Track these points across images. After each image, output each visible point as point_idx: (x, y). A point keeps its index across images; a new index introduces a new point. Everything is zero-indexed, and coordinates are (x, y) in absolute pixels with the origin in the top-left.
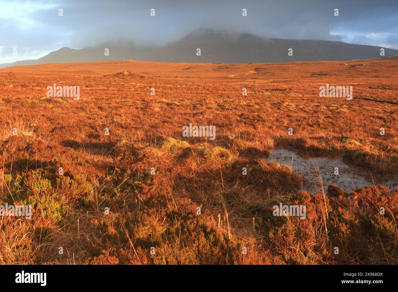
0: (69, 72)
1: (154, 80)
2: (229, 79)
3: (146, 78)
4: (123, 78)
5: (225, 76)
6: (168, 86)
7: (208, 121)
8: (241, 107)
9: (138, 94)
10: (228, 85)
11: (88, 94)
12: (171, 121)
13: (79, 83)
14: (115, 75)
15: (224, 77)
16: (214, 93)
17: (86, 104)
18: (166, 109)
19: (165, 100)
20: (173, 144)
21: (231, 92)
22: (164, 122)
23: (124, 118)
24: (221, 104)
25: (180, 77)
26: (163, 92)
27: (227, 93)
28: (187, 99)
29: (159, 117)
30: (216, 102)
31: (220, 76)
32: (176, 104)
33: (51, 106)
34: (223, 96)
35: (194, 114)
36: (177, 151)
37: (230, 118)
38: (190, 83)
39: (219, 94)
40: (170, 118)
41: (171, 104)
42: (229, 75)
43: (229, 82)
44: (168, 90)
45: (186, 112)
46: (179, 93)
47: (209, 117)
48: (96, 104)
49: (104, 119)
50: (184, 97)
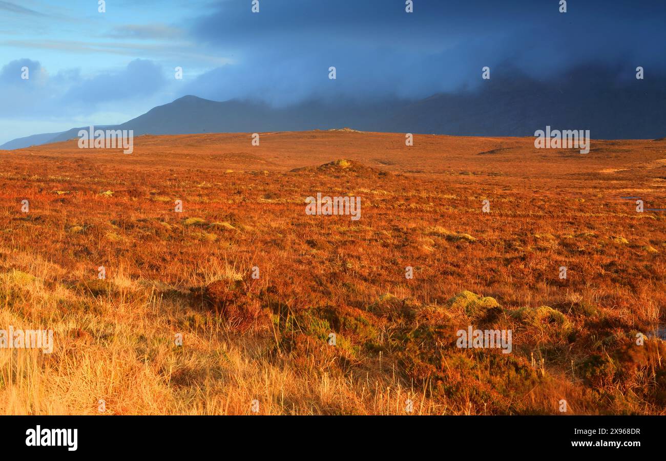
0: (197, 157)
1: (411, 183)
2: (600, 179)
3: (392, 176)
4: (338, 177)
5: (590, 171)
6: (445, 196)
7: (537, 275)
8: (614, 249)
9: (380, 214)
10: (595, 196)
11: (273, 213)
12: (460, 271)
13: (243, 187)
14: (320, 169)
15: (589, 174)
16: (555, 216)
17: (279, 235)
18: (446, 248)
19: (443, 229)
20: (470, 301)
21: (597, 215)
22: (445, 273)
23: (366, 262)
24: (568, 242)
25: (474, 173)
26: (435, 212)
27: (588, 217)
28: (491, 227)
29: (434, 263)
30: (558, 237)
31: (576, 171)
32: (467, 239)
33: (212, 237)
34: (576, 223)
35: (506, 260)
36: (477, 312)
37: (584, 269)
38: (499, 191)
39: (568, 218)
40: (458, 266)
41: (458, 239)
42: (602, 169)
43: (601, 188)
44: (447, 207)
45: (489, 255)
46: (473, 214)
47: (538, 267)
48: (300, 236)
49: (327, 263)
50: (485, 223)
